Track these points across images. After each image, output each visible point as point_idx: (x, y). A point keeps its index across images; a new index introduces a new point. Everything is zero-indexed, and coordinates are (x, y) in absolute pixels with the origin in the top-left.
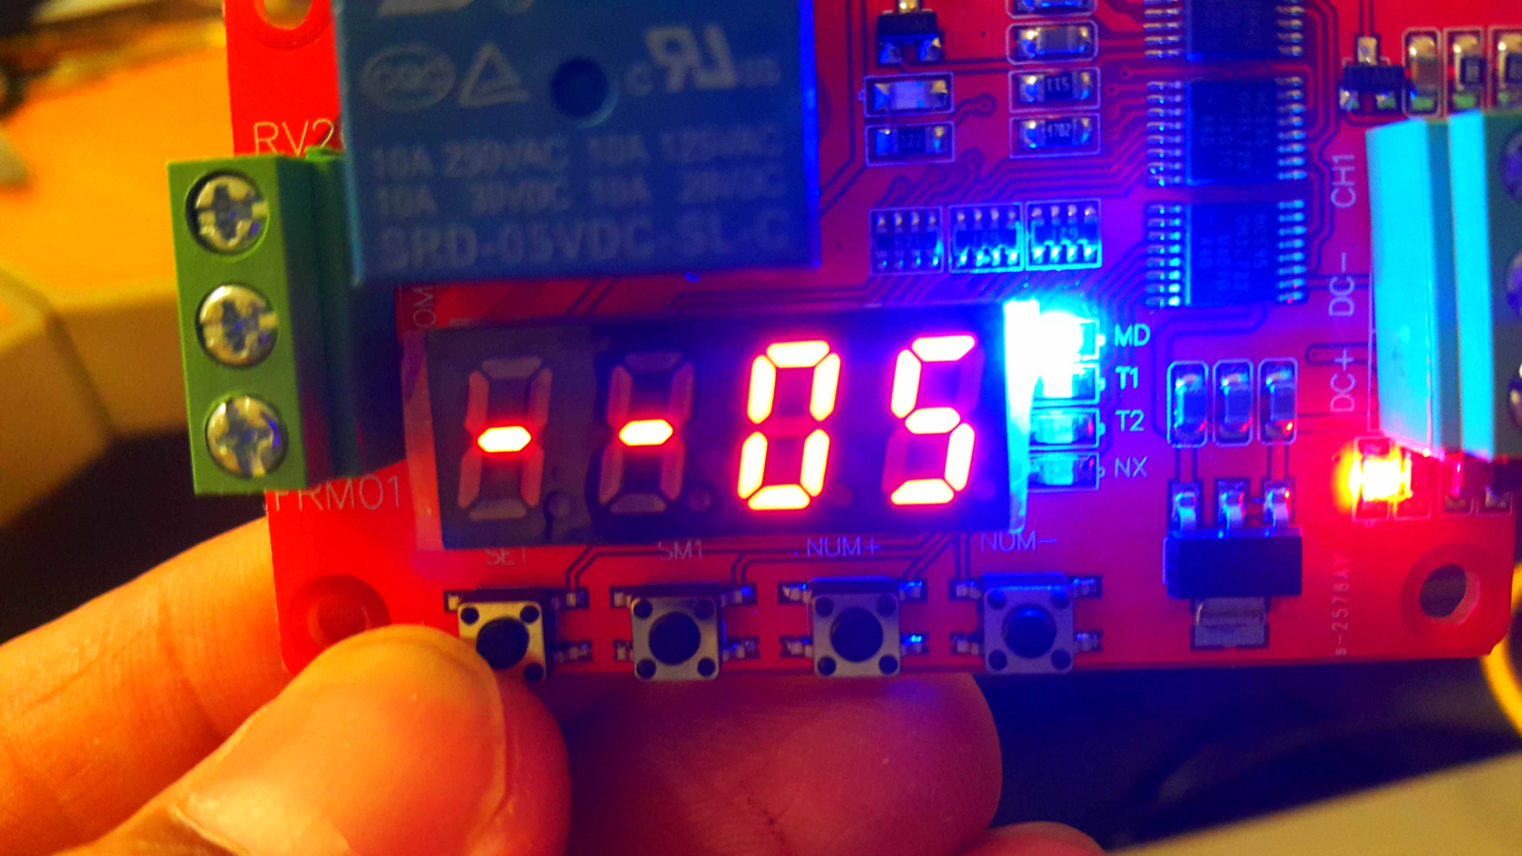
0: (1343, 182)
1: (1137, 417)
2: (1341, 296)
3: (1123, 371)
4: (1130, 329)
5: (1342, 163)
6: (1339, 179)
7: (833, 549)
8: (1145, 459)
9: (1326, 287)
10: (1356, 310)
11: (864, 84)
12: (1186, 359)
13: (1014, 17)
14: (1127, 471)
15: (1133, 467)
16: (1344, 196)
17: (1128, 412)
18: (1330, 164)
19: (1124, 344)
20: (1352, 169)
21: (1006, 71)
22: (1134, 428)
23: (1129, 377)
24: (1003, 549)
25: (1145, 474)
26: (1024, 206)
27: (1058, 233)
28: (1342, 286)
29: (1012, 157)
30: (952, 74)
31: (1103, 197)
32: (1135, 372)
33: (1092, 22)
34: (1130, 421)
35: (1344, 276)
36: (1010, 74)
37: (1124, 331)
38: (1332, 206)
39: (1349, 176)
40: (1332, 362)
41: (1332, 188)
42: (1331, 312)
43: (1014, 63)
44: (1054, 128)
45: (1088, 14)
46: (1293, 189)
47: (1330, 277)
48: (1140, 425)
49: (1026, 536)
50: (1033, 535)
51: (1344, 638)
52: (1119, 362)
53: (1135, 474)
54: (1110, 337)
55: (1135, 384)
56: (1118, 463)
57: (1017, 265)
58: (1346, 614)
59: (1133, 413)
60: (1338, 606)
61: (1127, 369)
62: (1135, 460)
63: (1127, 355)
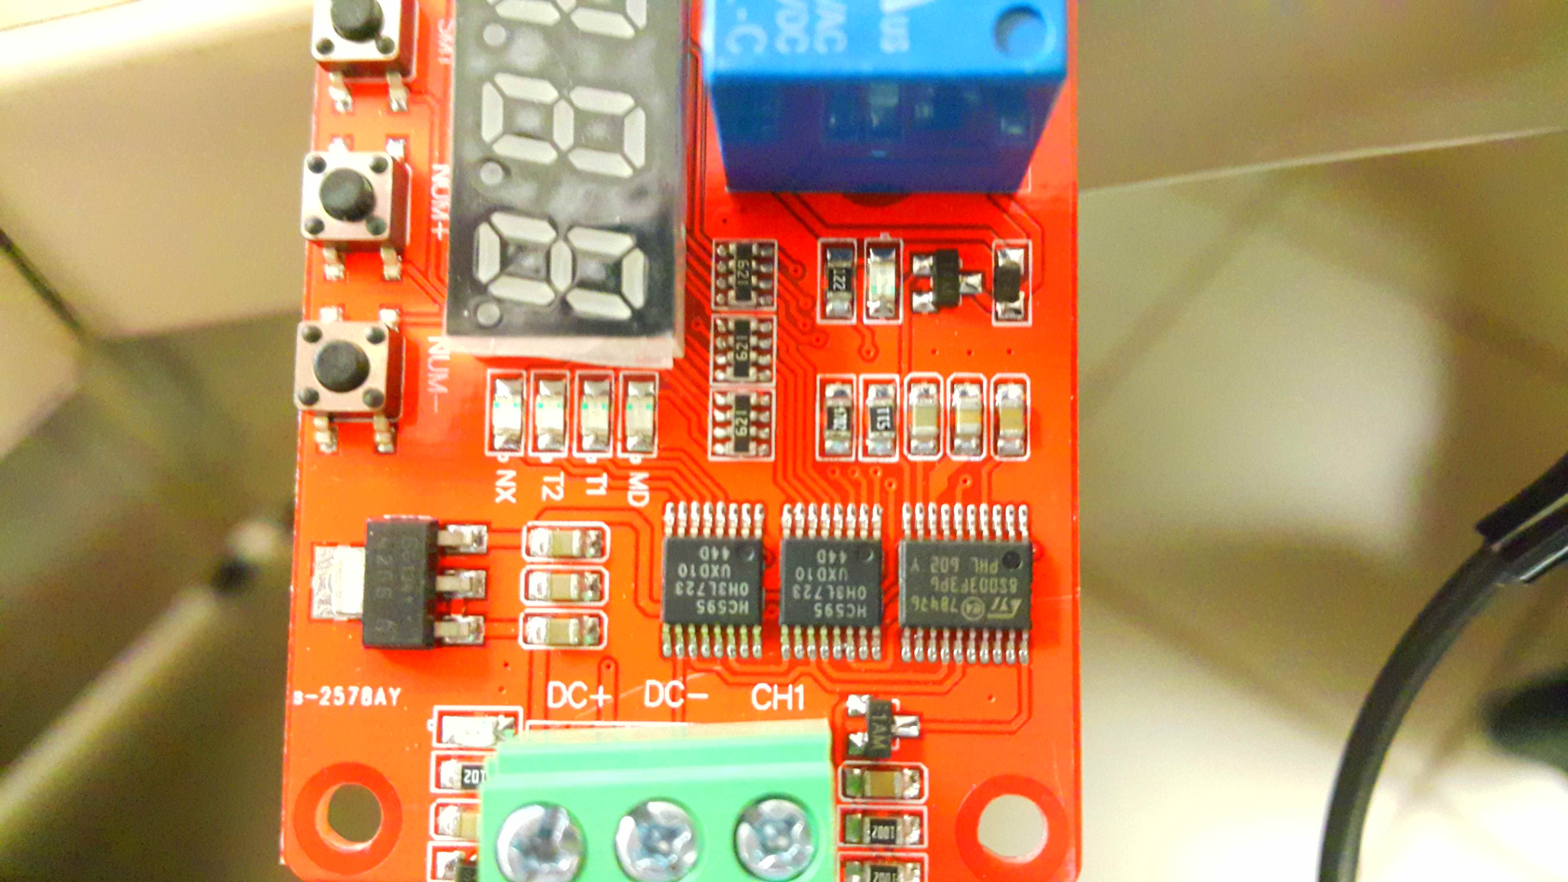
0: (777, 697)
1: (556, 493)
2: (664, 694)
3: (603, 480)
4: (645, 487)
5: (795, 696)
6: (780, 692)
7: (440, 191)
8: (513, 500)
9: (674, 678)
10: (650, 709)
11: (896, 240)
12: (612, 542)
13: (950, 385)
14: (501, 483)
15: (505, 489)
16: (763, 697)
17: (562, 484)
18: (793, 683)
19: (631, 481)
20: (790, 706)
21: (899, 372)
22: (546, 490)
23: (597, 486)
24: (431, 360)
25: (498, 499)
26: (772, 387)
27: (743, 417)
28: (674, 694)
29: (818, 376)
30: (900, 321)
31: (775, 464)
32: (602, 491)
33: (939, 455)
34: (553, 486)
35: (684, 698)
36: (897, 377)
37: (644, 481)
38: (753, 685)
39: (782, 703)
40: (599, 683)
41: (771, 685)
42: (650, 682)
43: (907, 383)
44: (842, 414)
46: (771, 645)
47: (684, 682)
48: (548, 496)
49: (442, 383)
50: (443, 389)
51: (311, 701)
52: (611, 476)
53: (498, 490)
54: (639, 468)
55: (590, 492)
56: (511, 473)
57: (715, 380)
58: (338, 703)
59: (560, 489)
60: (348, 695)
61: (605, 484)
62: (513, 491)
63: (619, 484)
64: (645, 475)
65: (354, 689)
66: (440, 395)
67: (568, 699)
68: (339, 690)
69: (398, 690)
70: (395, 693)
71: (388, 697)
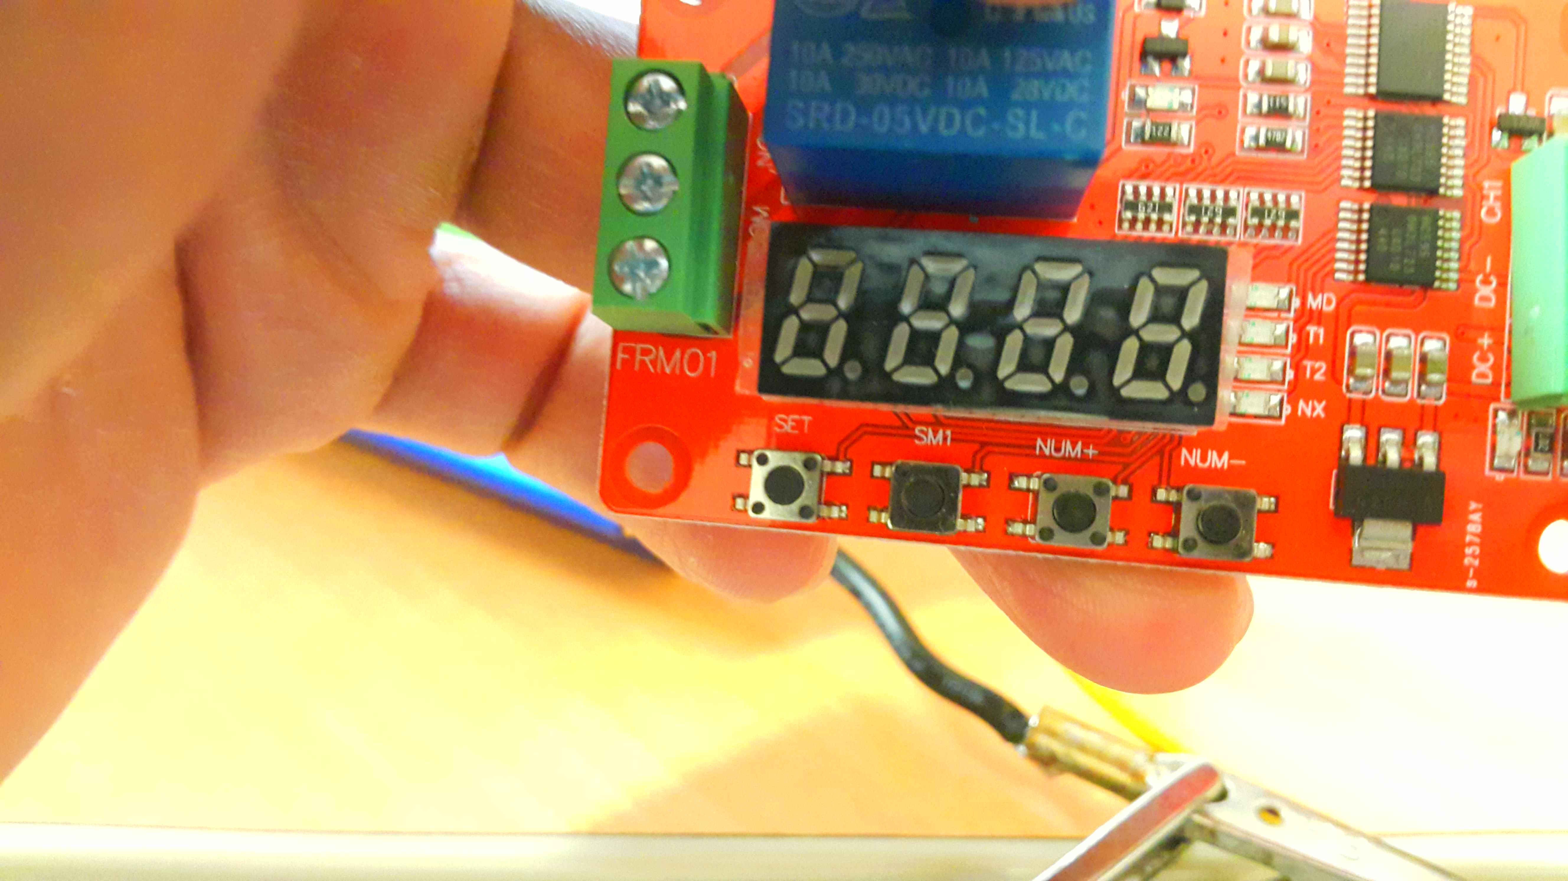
0: (1491, 202)
1: (1320, 367)
2: (1485, 291)
3: (1312, 329)
4: (1320, 296)
5: (1491, 188)
6: (1488, 200)
7: (1058, 449)
8: (1324, 403)
9: (1474, 282)
10: (1497, 303)
11: (1128, 87)
12: (1363, 324)
14: (1308, 412)
15: (1314, 409)
16: (1491, 212)
17: (1313, 363)
18: (1481, 189)
19: (1314, 307)
20: (1500, 192)
21: (1238, 89)
22: (1316, 377)
23: (1317, 334)
24: (1200, 464)
25: (1323, 415)
26: (1244, 192)
27: (1271, 213)
28: (1486, 282)
29: (1239, 152)
30: (1197, 87)
31: (1306, 192)
32: (1321, 331)
33: (1309, 61)
34: (1314, 372)
35: (1490, 275)
36: (1241, 92)
37: (1315, 297)
38: (1481, 221)
39: (1496, 198)
40: (1475, 342)
41: (1482, 206)
42: (1476, 302)
43: (1245, 84)
44: (1272, 135)
46: (1453, 203)
47: (1477, 274)
48: (1322, 375)
49: (1220, 456)
50: (1226, 456)
51: (1475, 572)
52: (1309, 322)
53: (1315, 414)
54: (1304, 300)
55: (1321, 341)
56: (1301, 404)
57: (1234, 236)
58: (1478, 552)
59: (1317, 365)
60: (1471, 544)
61: (1315, 328)
62: (1316, 403)
63: (1316, 317)
64: (1310, 297)
65: (1468, 538)
66: (1230, 458)
67: (1483, 368)
68: (1468, 551)
69: (1471, 503)
70: (1473, 506)
71: (1474, 511)
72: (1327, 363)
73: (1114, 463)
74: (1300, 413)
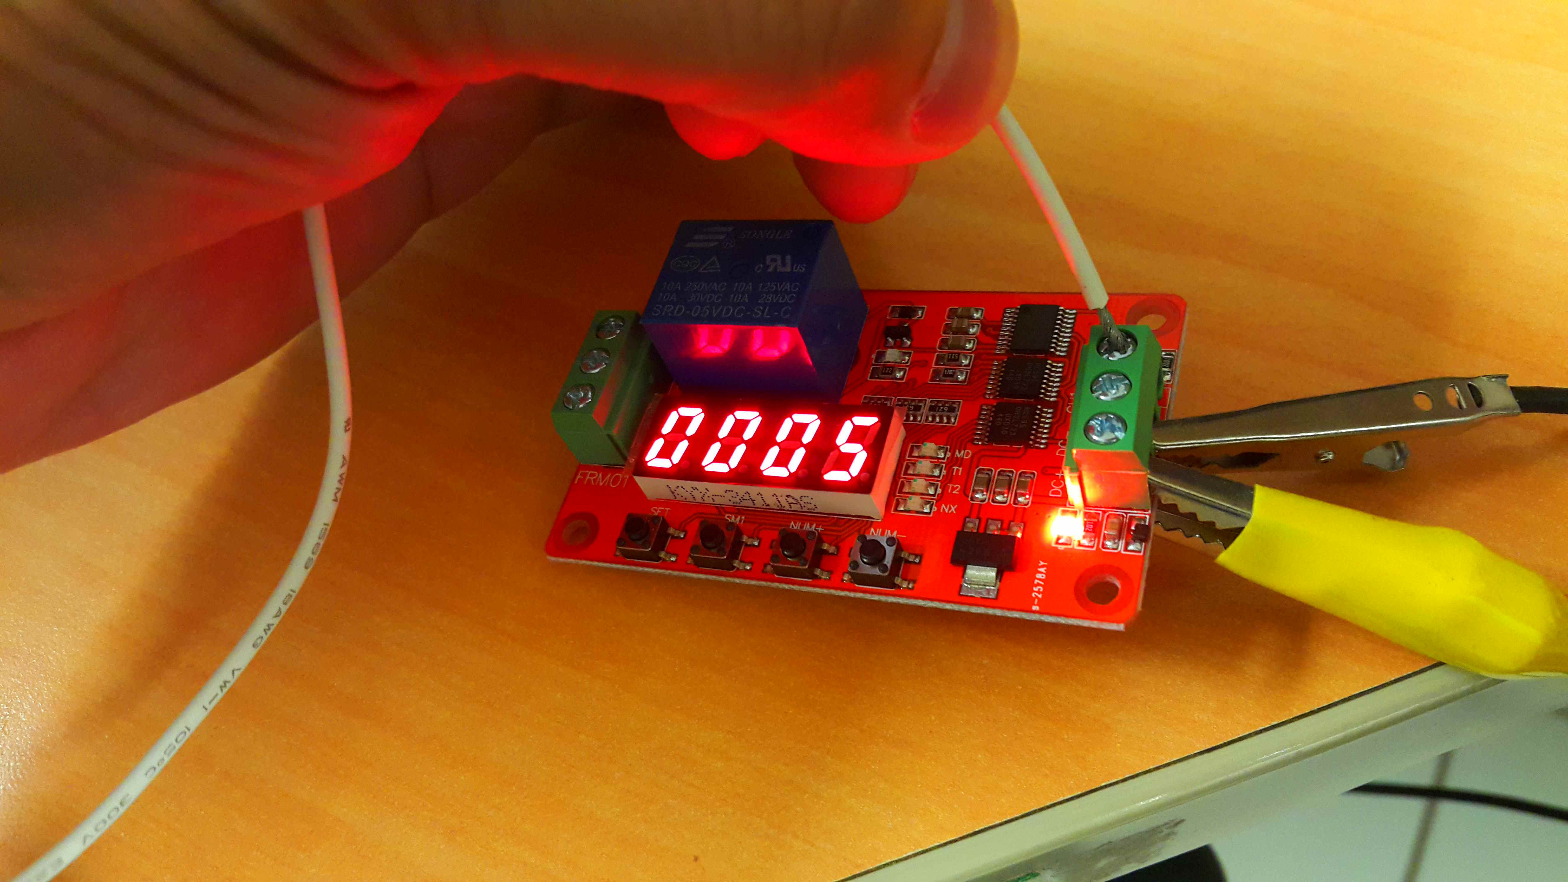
1: (957, 487)
2: (1063, 448)
3: (956, 468)
4: (963, 451)
5: (1074, 396)
6: (1071, 402)
7: (802, 527)
8: (956, 506)
9: (1057, 444)
11: (876, 352)
12: (985, 466)
13: (944, 335)
14: (947, 511)
15: (950, 509)
16: (1073, 408)
17: (953, 485)
18: (1069, 397)
19: (959, 456)
21: (934, 352)
22: (954, 492)
23: (958, 470)
25: (954, 512)
26: (930, 400)
28: (1064, 444)
29: (929, 382)
30: (912, 352)
31: (964, 401)
32: (961, 469)
33: (975, 339)
34: (953, 489)
35: (1067, 440)
37: (960, 452)
38: (1066, 412)
40: (1054, 474)
41: (1068, 405)
42: (1057, 454)
43: (939, 350)
44: (947, 371)
45: (974, 336)
46: (1049, 405)
47: (1061, 440)
48: (958, 491)
49: (892, 533)
50: (895, 533)
51: (1038, 602)
52: (954, 465)
53: (950, 512)
54: (953, 454)
55: (960, 474)
56: (943, 506)
57: (920, 421)
58: (1042, 589)
60: (1038, 584)
61: (958, 468)
62: (952, 506)
63: (960, 462)
64: (957, 451)
65: (1036, 581)
66: (897, 534)
67: (1059, 489)
68: (1035, 588)
69: (1041, 562)
70: (1042, 563)
71: (1043, 566)
72: (961, 486)
73: (831, 535)
74: (941, 511)
